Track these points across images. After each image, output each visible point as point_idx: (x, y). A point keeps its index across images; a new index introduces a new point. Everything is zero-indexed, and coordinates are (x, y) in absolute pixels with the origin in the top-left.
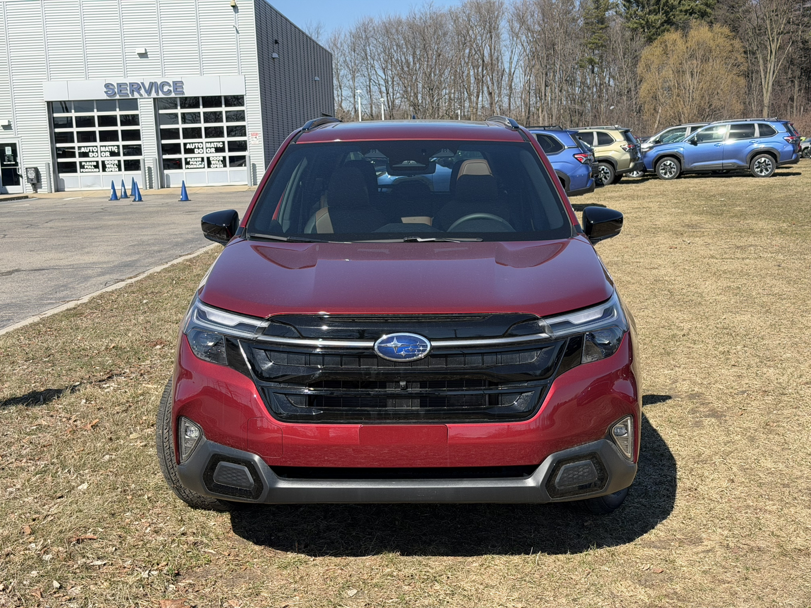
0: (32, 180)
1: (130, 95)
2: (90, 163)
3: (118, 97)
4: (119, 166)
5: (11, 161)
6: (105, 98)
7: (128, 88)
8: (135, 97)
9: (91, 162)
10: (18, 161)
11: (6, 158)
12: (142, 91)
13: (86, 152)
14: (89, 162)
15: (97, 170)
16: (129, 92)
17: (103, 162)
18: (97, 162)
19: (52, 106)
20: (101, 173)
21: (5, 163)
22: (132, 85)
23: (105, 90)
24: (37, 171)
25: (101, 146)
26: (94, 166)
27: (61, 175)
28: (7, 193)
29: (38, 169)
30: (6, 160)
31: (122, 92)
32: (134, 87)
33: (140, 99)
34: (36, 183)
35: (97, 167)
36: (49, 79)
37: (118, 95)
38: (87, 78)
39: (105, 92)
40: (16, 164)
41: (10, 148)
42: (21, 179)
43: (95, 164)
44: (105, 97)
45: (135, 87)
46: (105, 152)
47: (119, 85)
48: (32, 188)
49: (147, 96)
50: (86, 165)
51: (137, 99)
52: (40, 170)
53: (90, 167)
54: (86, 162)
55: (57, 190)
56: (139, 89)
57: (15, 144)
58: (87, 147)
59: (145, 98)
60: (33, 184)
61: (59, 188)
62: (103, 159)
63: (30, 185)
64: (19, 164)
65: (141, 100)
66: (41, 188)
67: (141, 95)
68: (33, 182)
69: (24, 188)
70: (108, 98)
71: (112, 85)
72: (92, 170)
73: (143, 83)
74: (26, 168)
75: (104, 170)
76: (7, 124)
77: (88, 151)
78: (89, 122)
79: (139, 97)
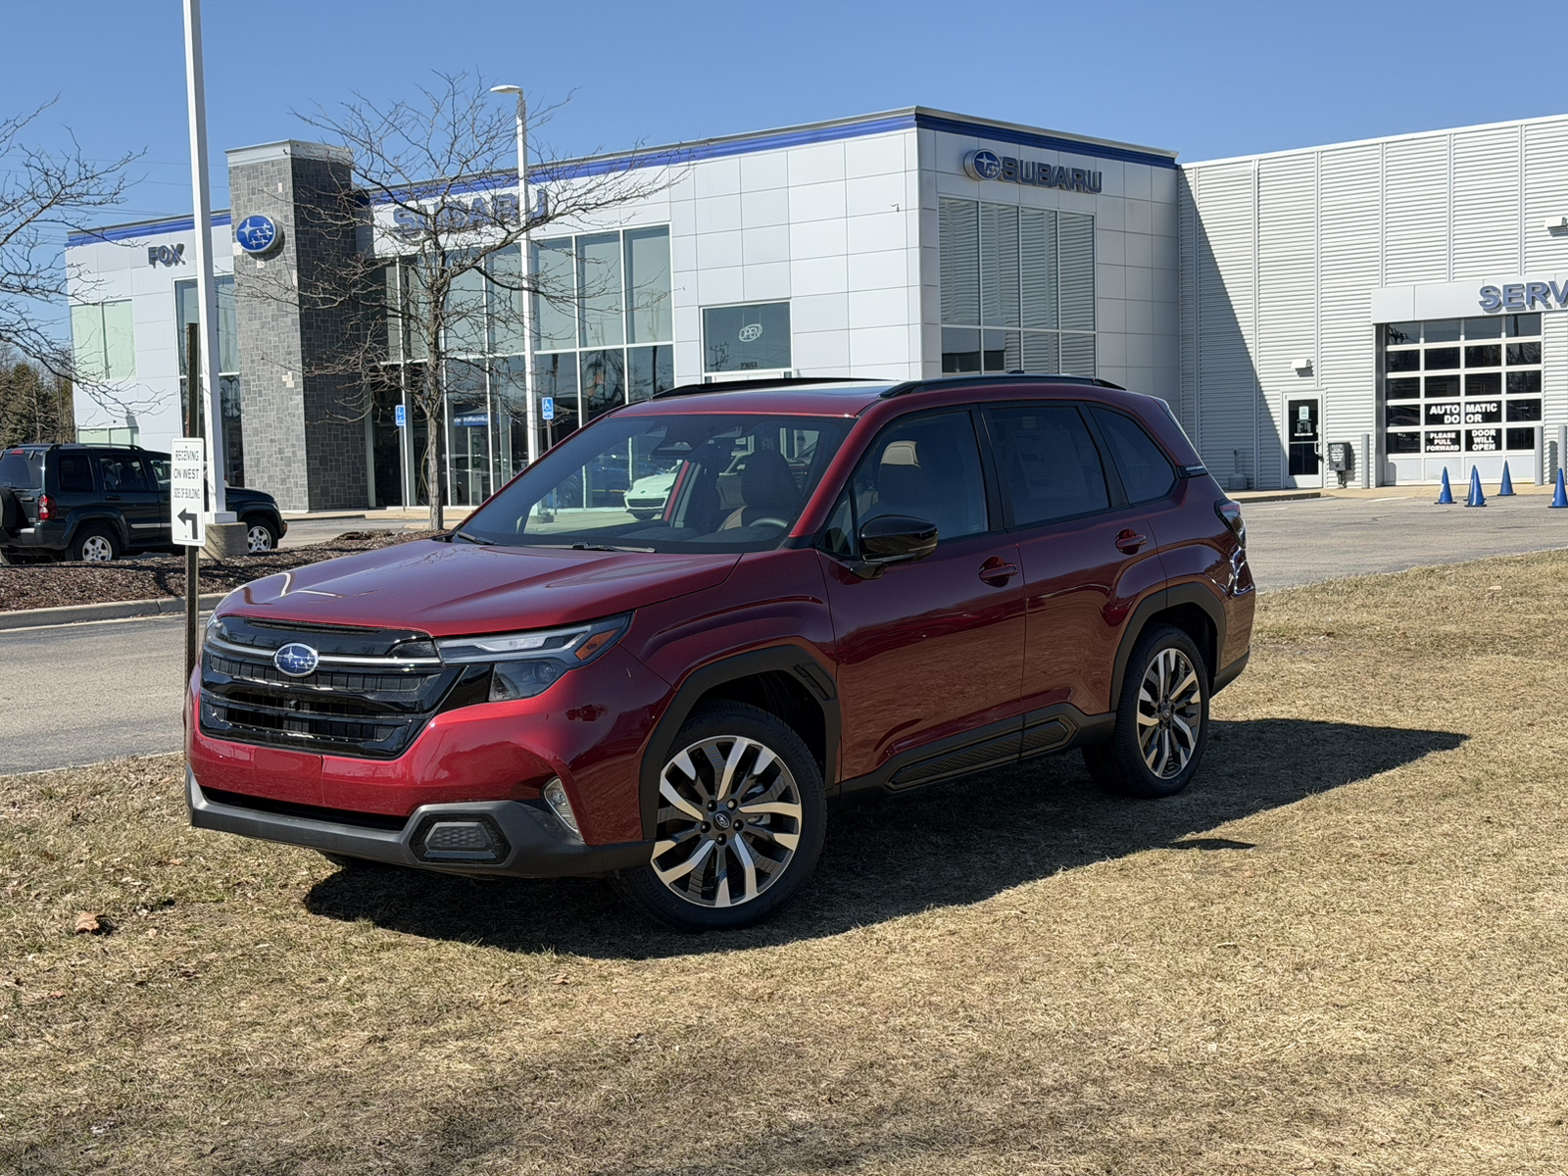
0: (1338, 466)
1: (1527, 306)
2: (1445, 435)
3: (1504, 311)
4: (1497, 439)
5: (1306, 432)
6: (1481, 315)
7: (1525, 294)
8: (1537, 310)
9: (1446, 432)
10: (1319, 431)
11: (1299, 426)
12: (1551, 299)
13: (1438, 414)
14: (1443, 432)
15: (1457, 447)
16: (1525, 302)
17: (1469, 433)
18: (1458, 433)
19: (1386, 332)
20: (1464, 453)
21: (1296, 435)
22: (1532, 287)
23: (1482, 299)
24: (1348, 448)
25: (1467, 403)
26: (1451, 439)
27: (1392, 457)
28: (1295, 488)
29: (1350, 446)
30: (1299, 430)
31: (1514, 301)
32: (1537, 290)
33: (1546, 312)
34: (1345, 471)
35: (1456, 441)
36: (1384, 284)
37: (1504, 308)
38: (1451, 278)
39: (1481, 303)
40: (1315, 437)
41: (1307, 408)
42: (1320, 462)
43: (1453, 435)
44: (1480, 312)
45: (1539, 291)
46: (1473, 414)
47: (1509, 289)
48: (1337, 479)
49: (1559, 308)
50: (1439, 439)
51: (1540, 313)
52: (1353, 448)
53: (1444, 442)
54: (1437, 432)
55: (1382, 484)
56: (1546, 294)
57: (1316, 401)
58: (1441, 405)
59: (1555, 311)
60: (1339, 473)
61: (1385, 480)
62: (1469, 427)
63: (1335, 474)
64: (1320, 437)
65: (1548, 316)
66: (1353, 479)
67: (1548, 306)
68: (1339, 469)
69: (1324, 479)
70: (1486, 314)
71: (1495, 289)
72: (1448, 448)
73: (1553, 284)
74: (1330, 445)
75: (1469, 448)
76: (1304, 366)
77: (1443, 412)
78: (1448, 358)
79: (1546, 310)
